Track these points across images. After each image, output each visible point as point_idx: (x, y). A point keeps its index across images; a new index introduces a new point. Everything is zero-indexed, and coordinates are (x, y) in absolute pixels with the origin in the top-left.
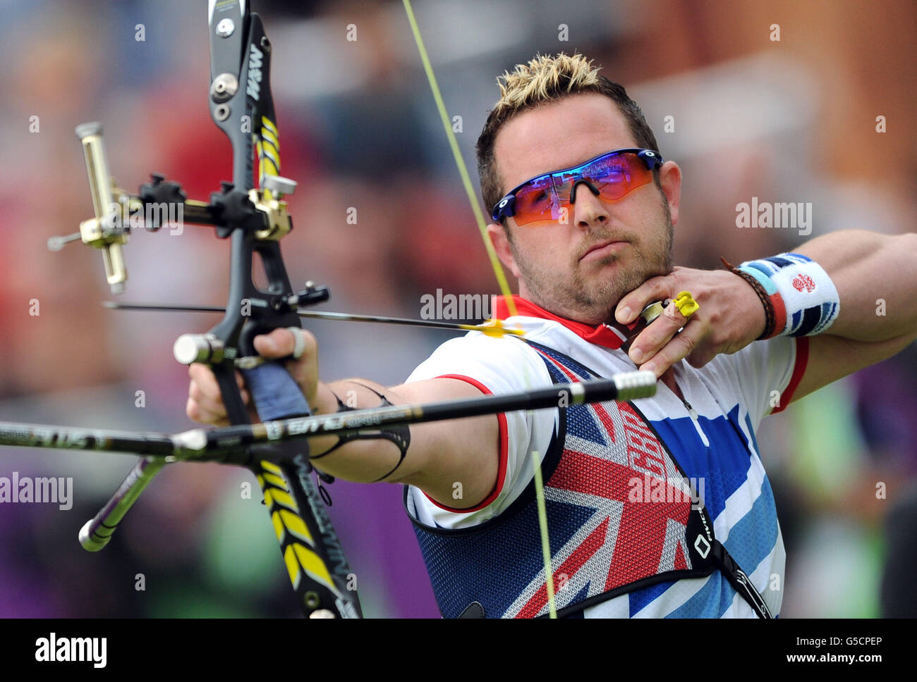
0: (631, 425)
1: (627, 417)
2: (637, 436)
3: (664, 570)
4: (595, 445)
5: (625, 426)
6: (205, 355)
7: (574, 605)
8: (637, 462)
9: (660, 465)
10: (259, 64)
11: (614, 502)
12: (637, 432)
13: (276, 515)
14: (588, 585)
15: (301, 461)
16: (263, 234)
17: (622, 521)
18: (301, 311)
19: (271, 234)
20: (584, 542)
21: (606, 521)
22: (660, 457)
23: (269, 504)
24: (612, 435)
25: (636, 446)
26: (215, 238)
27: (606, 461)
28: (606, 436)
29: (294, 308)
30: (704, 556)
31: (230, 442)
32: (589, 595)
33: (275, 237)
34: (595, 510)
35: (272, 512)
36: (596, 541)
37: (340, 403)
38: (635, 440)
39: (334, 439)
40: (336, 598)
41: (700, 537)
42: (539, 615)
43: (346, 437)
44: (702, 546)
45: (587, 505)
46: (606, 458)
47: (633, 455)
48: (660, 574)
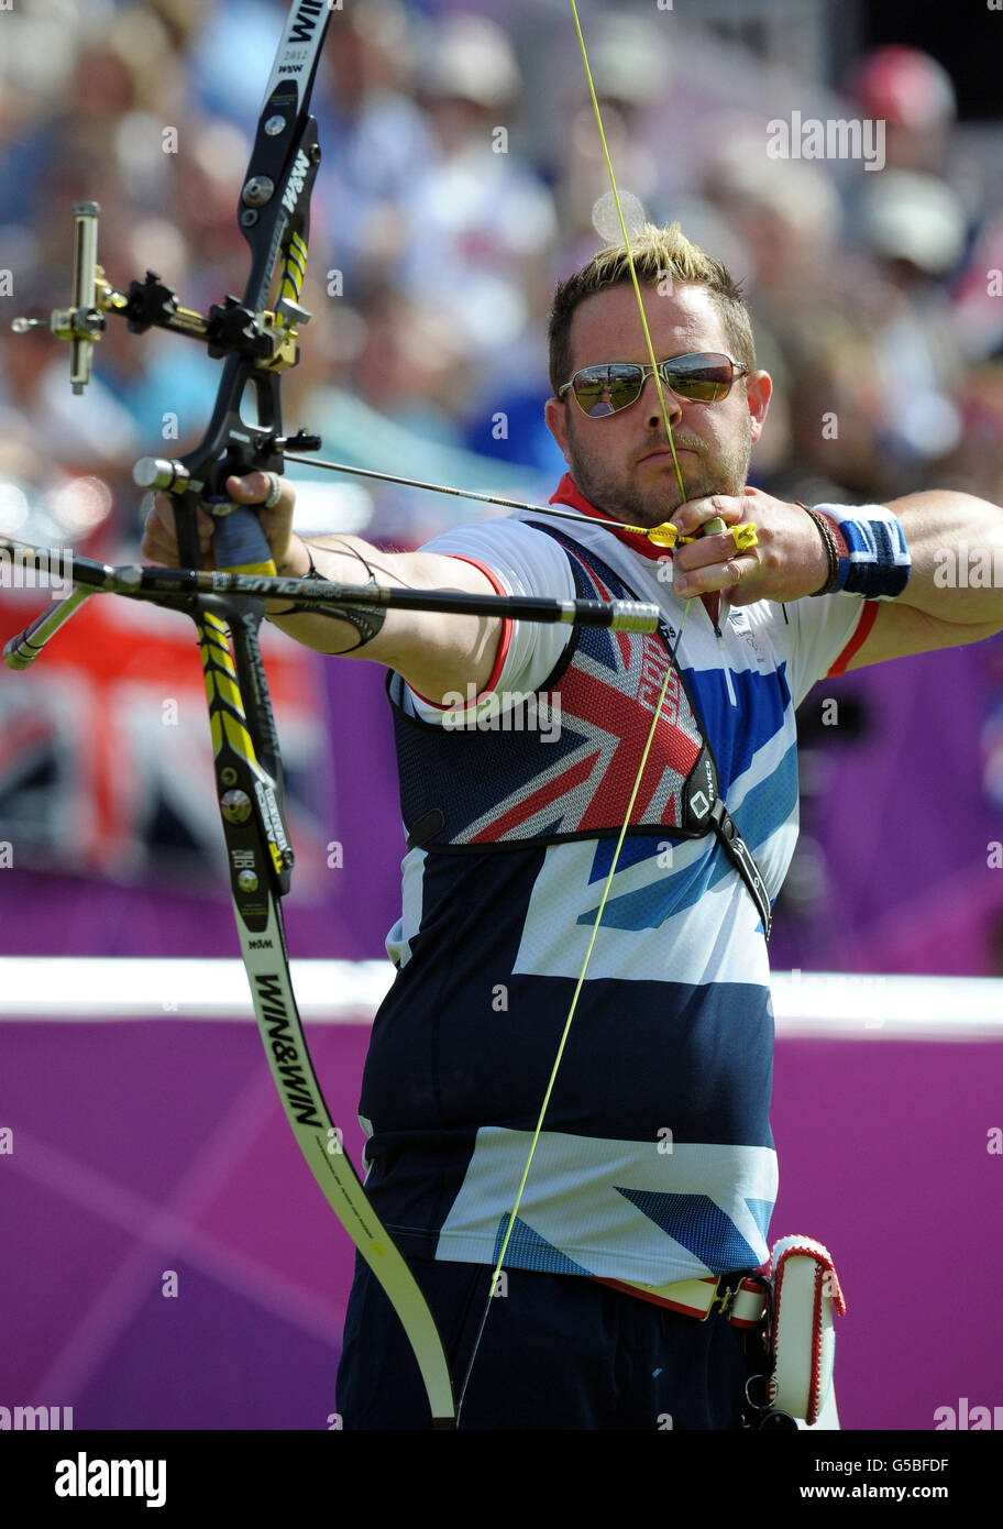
0: (653, 656)
1: (650, 646)
2: (656, 669)
3: (648, 822)
4: (605, 668)
5: (645, 655)
6: (166, 483)
7: (541, 838)
8: (647, 697)
9: (673, 706)
10: (303, 173)
11: (609, 736)
12: (657, 663)
13: (209, 673)
14: (561, 820)
15: (252, 621)
16: (264, 363)
17: (614, 758)
18: (286, 454)
19: (272, 365)
20: (568, 772)
21: (598, 754)
22: (676, 698)
23: (205, 661)
24: (627, 662)
25: (651, 679)
26: (207, 356)
27: (613, 690)
28: (620, 662)
29: (279, 450)
30: (700, 816)
31: (169, 584)
32: (559, 831)
33: (274, 368)
34: (587, 740)
35: (206, 671)
36: (581, 772)
37: (312, 569)
38: (652, 672)
39: (289, 604)
40: (257, 779)
41: (700, 794)
42: (501, 840)
43: (303, 605)
44: (700, 805)
45: (580, 732)
46: (614, 686)
47: (646, 688)
48: (642, 826)
